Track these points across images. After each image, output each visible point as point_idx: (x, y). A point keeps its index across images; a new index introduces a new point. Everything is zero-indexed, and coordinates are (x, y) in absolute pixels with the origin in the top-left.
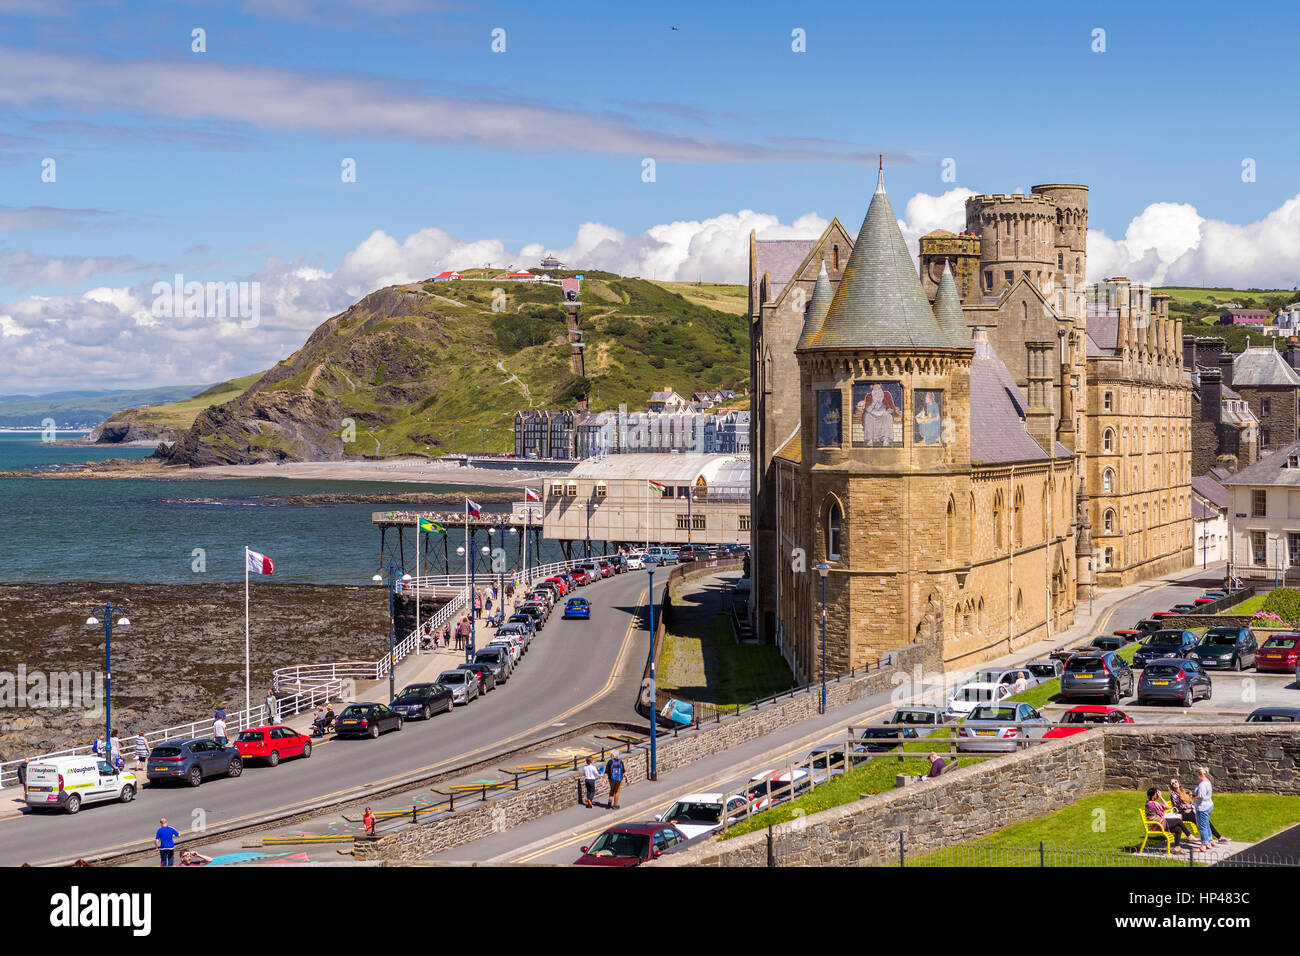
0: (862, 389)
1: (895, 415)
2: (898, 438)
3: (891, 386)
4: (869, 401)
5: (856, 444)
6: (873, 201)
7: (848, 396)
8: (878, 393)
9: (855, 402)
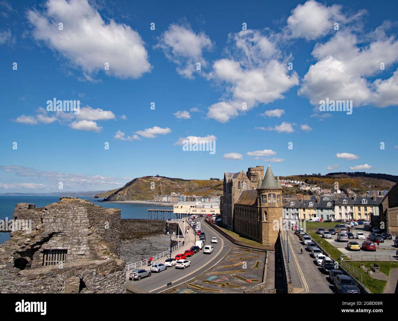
0: (270, 195)
1: (275, 199)
2: (275, 202)
3: (274, 195)
4: (271, 197)
5: (269, 203)
6: (268, 167)
7: (267, 196)
8: (272, 195)
9: (269, 197)
